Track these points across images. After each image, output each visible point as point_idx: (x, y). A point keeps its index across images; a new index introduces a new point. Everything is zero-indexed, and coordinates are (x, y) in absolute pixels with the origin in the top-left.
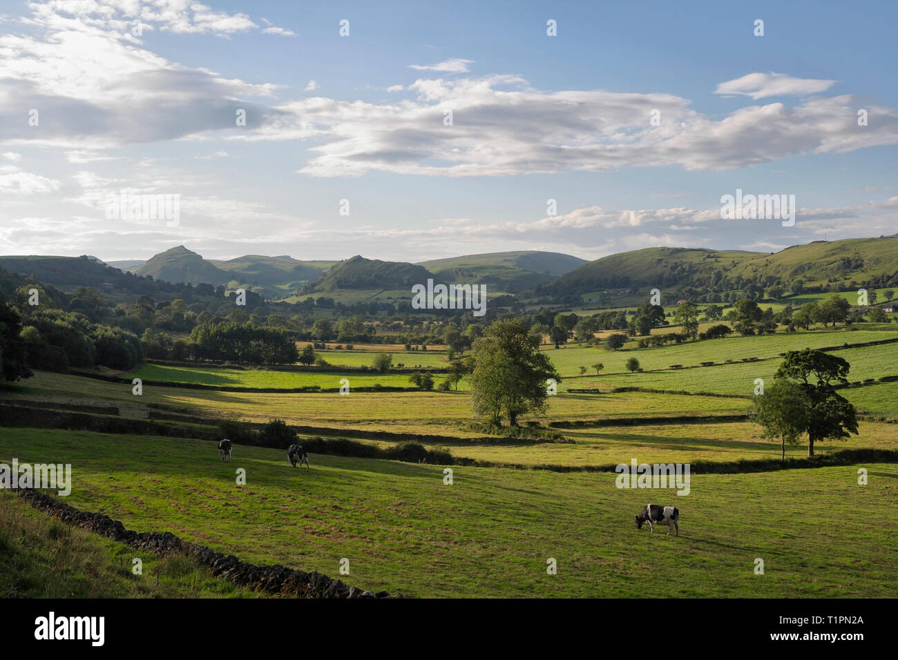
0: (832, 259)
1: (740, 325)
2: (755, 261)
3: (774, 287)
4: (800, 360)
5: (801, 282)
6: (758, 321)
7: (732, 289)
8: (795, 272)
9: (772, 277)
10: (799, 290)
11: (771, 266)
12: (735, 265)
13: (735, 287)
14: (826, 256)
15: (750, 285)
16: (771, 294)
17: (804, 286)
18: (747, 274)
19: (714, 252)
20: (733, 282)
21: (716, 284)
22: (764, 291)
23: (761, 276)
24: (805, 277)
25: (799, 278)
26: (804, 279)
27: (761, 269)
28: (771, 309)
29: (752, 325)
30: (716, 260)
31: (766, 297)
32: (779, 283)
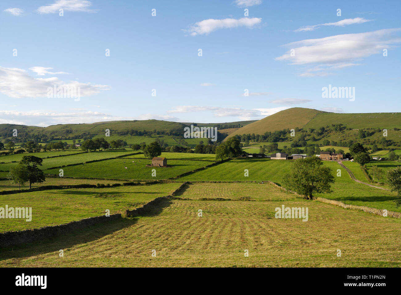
0: (63, 130)
1: (28, 149)
2: (38, 130)
3: (44, 138)
4: (27, 159)
5: (53, 137)
6: (34, 148)
7: (31, 138)
8: (52, 134)
9: (44, 135)
10: (53, 139)
11: (44, 131)
12: (32, 130)
13: (32, 138)
14: (61, 129)
15: (36, 137)
16: (43, 140)
17: (54, 138)
18: (36, 134)
19: (26, 126)
20: (31, 136)
21: (26, 137)
22: (41, 139)
23: (41, 134)
24: (54, 135)
25: (53, 135)
26: (54, 136)
27: (41, 132)
28: (41, 145)
29: (32, 150)
30: (26, 129)
31: (42, 141)
32: (46, 137)
